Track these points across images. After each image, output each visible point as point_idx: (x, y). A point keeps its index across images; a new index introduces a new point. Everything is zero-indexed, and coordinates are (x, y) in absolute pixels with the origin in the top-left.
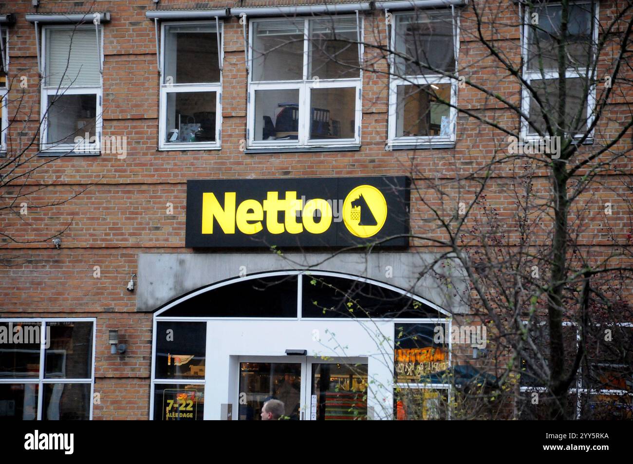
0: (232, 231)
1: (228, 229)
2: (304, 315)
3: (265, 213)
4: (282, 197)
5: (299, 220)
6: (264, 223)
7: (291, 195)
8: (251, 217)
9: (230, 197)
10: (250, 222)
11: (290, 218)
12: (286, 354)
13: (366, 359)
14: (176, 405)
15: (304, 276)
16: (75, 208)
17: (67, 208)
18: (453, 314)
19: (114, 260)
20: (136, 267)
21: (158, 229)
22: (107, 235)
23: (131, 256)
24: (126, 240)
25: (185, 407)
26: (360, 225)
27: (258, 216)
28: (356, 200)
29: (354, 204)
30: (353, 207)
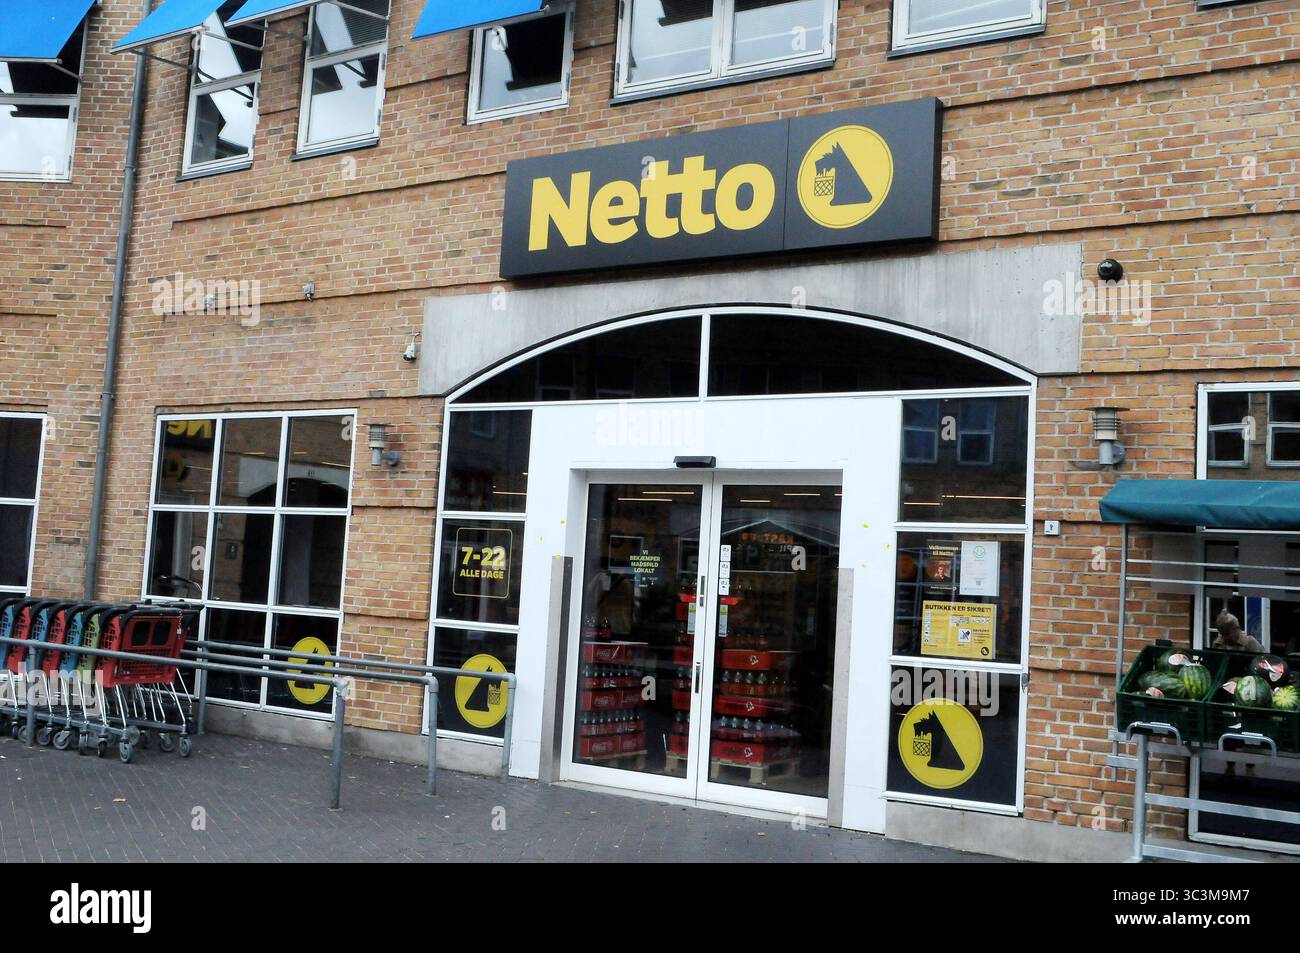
0: (583, 242)
1: (575, 238)
2: (712, 392)
3: (643, 202)
4: (676, 168)
5: (709, 203)
6: (640, 220)
7: (694, 164)
8: (617, 212)
9: (581, 181)
10: (615, 222)
11: (691, 206)
12: (674, 466)
13: (839, 473)
14: (477, 557)
15: (714, 318)
16: (336, 235)
17: (326, 235)
18: (1040, 376)
19: (391, 314)
20: (421, 320)
21: (458, 253)
22: (380, 271)
23: (414, 303)
24: (408, 277)
25: (491, 559)
26: (833, 203)
27: (631, 208)
28: (827, 156)
29: (821, 166)
30: (819, 170)
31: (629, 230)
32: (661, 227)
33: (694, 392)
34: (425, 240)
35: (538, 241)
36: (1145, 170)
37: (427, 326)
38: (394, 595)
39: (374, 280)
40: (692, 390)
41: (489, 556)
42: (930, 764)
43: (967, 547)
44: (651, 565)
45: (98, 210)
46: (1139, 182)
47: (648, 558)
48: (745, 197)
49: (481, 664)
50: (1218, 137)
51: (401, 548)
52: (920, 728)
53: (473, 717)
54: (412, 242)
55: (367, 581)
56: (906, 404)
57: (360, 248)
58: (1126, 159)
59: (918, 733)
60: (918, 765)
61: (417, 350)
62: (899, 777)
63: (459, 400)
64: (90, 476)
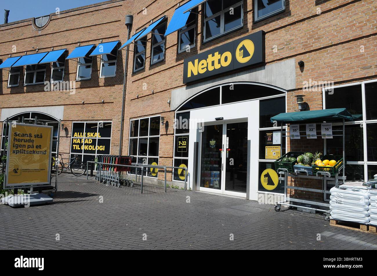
0: (197, 74)
1: (195, 74)
2: (222, 103)
3: (207, 63)
4: (213, 55)
5: (219, 62)
6: (207, 68)
7: (216, 54)
8: (203, 67)
9: (196, 61)
10: (202, 69)
11: (216, 63)
12: (215, 120)
13: (247, 119)
14: (181, 143)
15: (222, 87)
16: (157, 80)
17: (155, 80)
18: (288, 91)
19: (165, 94)
20: (171, 95)
21: (177, 80)
22: (164, 86)
23: (170, 91)
24: (169, 86)
25: (184, 144)
26: (243, 58)
27: (205, 66)
28: (241, 47)
29: (240, 50)
30: (240, 51)
31: (205, 70)
32: (211, 68)
33: (219, 104)
34: (171, 79)
35: (189, 75)
36: (308, 39)
37: (172, 96)
38: (167, 152)
39: (163, 88)
41: (183, 143)
42: (267, 184)
44: (214, 143)
45: (120, 81)
46: (307, 42)
47: (213, 141)
48: (226, 59)
49: (183, 166)
50: (324, 27)
51: (168, 143)
52: (265, 176)
53: (181, 178)
54: (169, 79)
55: (163, 150)
56: (260, 101)
57: (161, 82)
58: (304, 37)
59: (265, 177)
60: (265, 185)
61: (170, 101)
62: (261, 188)
63: (178, 111)
64: (120, 133)
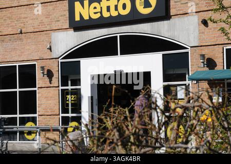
0: (88, 18)
1: (86, 17)
3: (101, 8)
5: (116, 9)
6: (101, 13)
8: (96, 11)
9: (86, 3)
10: (95, 13)
11: (112, 9)
13: (149, 72)
14: (70, 98)
15: (120, 36)
16: (25, 16)
17: (23, 16)
18: (191, 47)
19: (42, 37)
20: (51, 39)
21: (58, 21)
22: (39, 26)
23: (48, 34)
24: (46, 27)
26: (144, 8)
31: (98, 15)
32: (106, 14)
34: (49, 17)
35: (77, 18)
37: (53, 41)
38: (50, 109)
39: (37, 28)
40: (117, 54)
41: (73, 98)
43: (179, 88)
48: (124, 7)
51: (51, 97)
54: (46, 18)
55: (43, 106)
56: (163, 55)
57: (32, 19)
61: (50, 46)
63: (62, 59)
